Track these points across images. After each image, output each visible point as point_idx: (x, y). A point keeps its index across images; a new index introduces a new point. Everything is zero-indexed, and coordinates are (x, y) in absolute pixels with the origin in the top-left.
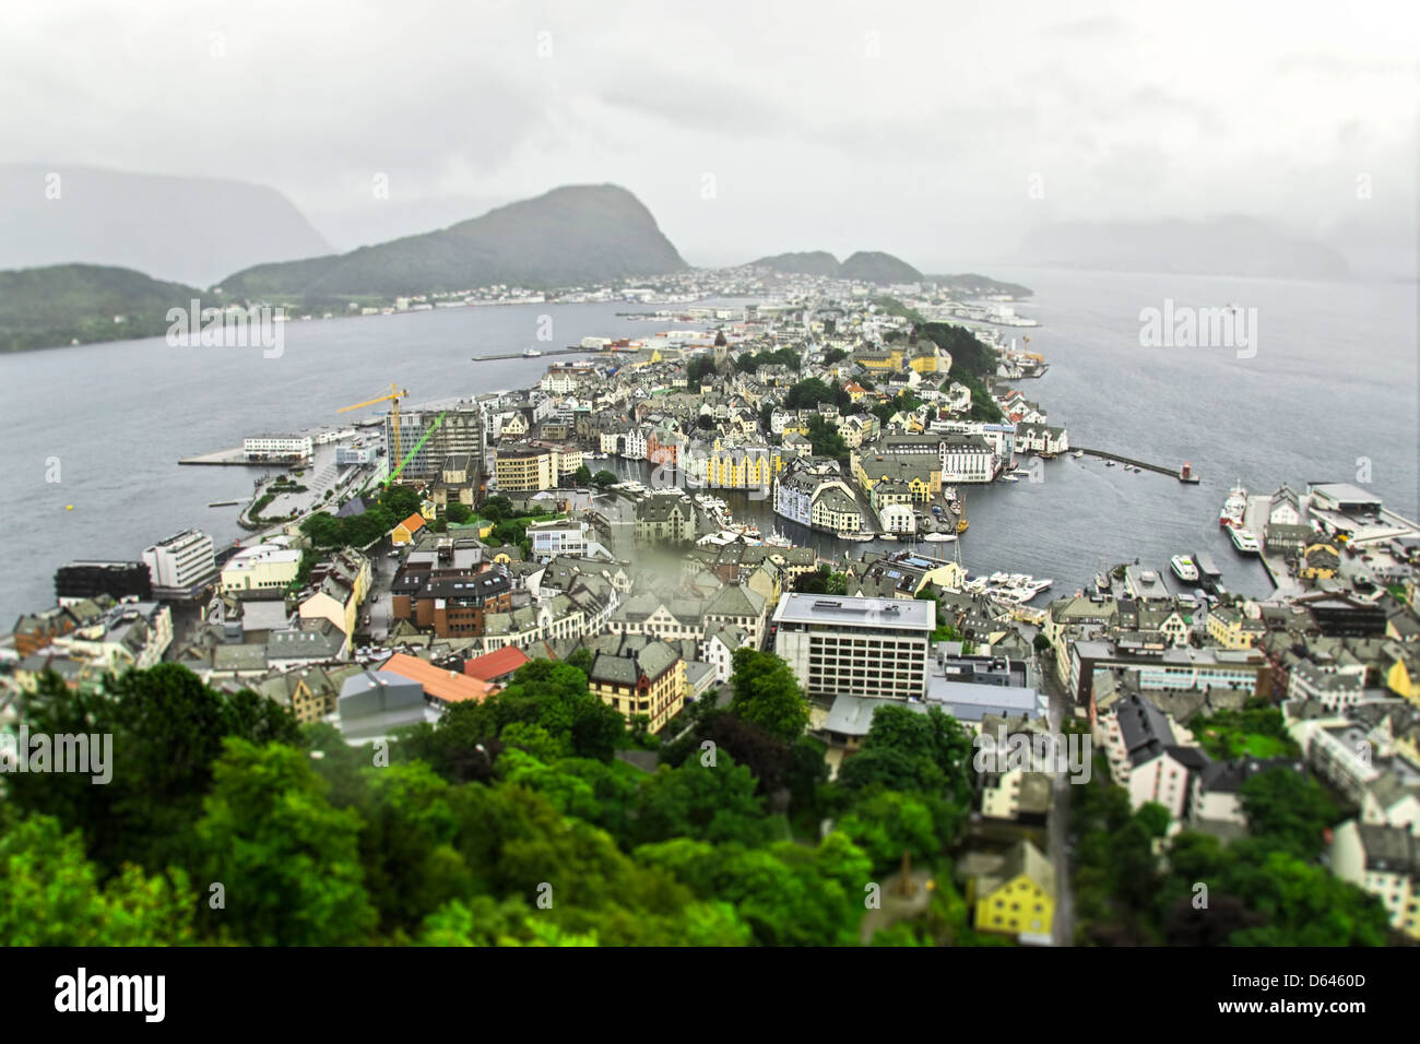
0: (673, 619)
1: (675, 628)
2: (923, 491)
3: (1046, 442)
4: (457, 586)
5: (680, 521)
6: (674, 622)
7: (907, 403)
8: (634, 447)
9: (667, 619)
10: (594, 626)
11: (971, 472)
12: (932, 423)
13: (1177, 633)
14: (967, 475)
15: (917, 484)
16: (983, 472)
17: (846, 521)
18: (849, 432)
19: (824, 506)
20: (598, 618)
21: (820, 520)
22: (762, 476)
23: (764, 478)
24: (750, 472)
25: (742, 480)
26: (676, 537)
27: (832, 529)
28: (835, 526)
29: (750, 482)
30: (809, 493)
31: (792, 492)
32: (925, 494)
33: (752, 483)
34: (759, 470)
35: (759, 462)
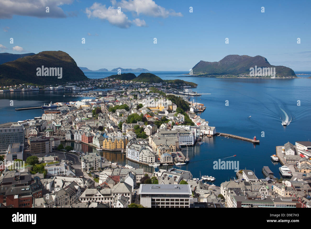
0: (102, 195)
1: (102, 199)
2: (173, 148)
3: (209, 131)
4: (22, 190)
5: (97, 162)
6: (102, 197)
7: (165, 120)
8: (77, 137)
9: (100, 196)
10: (73, 200)
11: (188, 142)
12: (174, 126)
13: (265, 192)
14: (186, 143)
15: (171, 146)
16: (191, 141)
17: (151, 159)
18: (148, 130)
19: (143, 155)
20: (74, 197)
21: (142, 159)
22: (121, 145)
23: (122, 146)
24: (117, 144)
25: (115, 147)
26: (96, 167)
27: (146, 162)
28: (147, 161)
29: (117, 148)
30: (138, 150)
31: (132, 150)
32: (174, 149)
33: (118, 148)
34: (120, 144)
35: (120, 141)
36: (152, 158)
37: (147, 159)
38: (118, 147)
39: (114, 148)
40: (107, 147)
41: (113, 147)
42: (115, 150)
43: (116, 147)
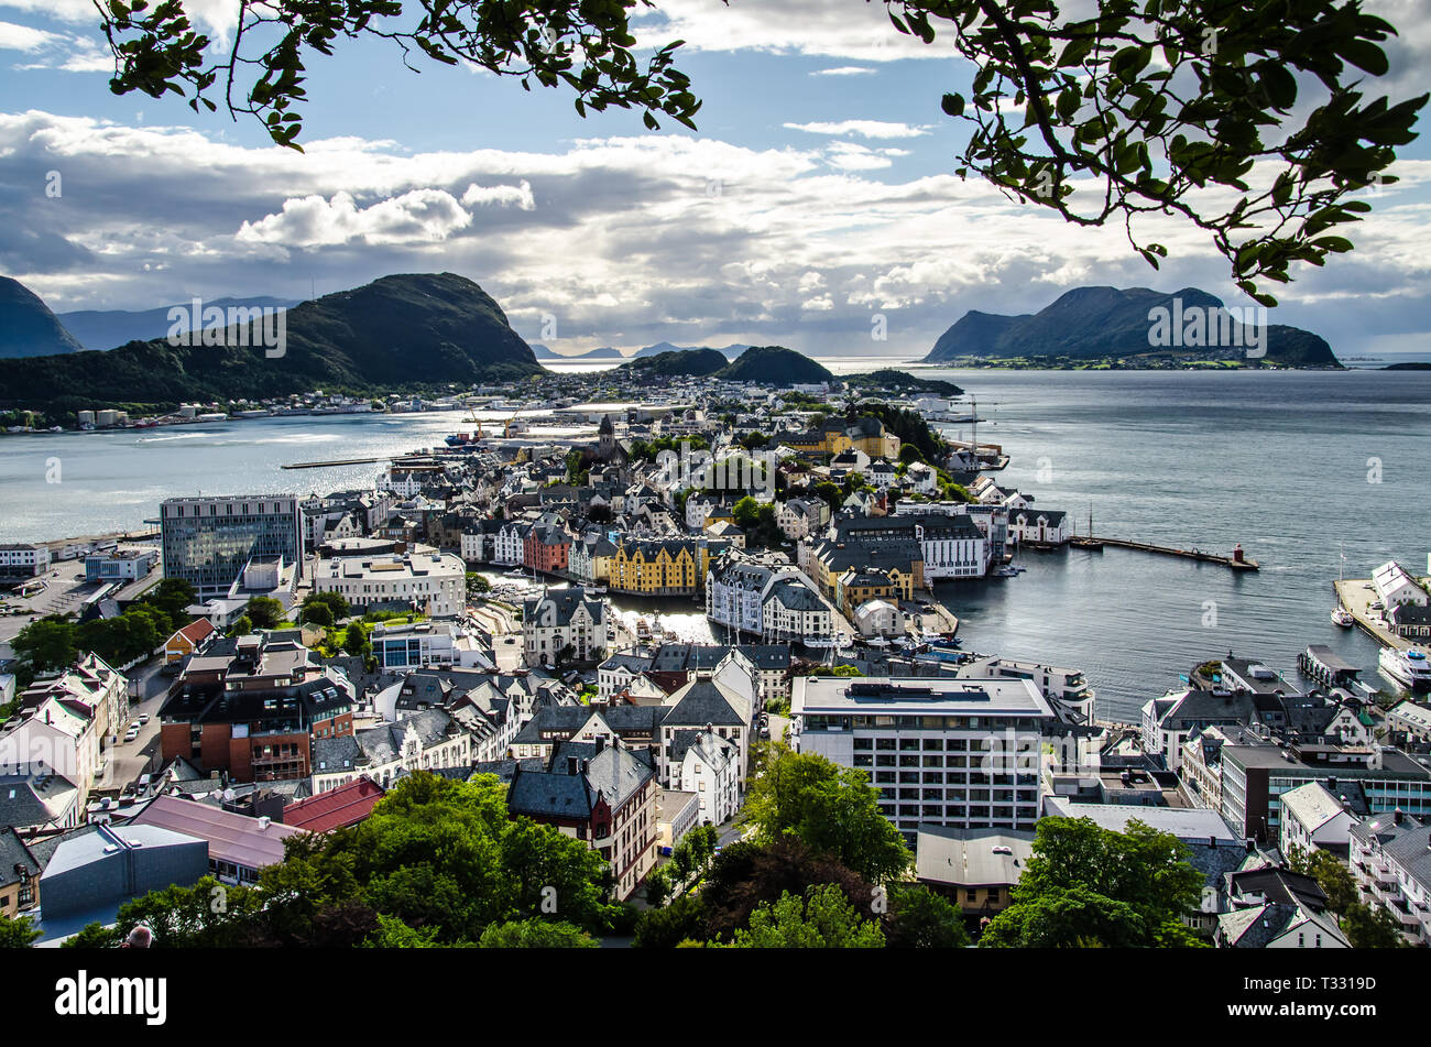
0: (612, 735)
2: (903, 586)
3: (1042, 530)
5: (587, 626)
8: (507, 550)
10: (484, 758)
11: (958, 563)
12: (898, 506)
14: (953, 569)
15: (895, 576)
16: (974, 563)
17: (812, 622)
18: (791, 519)
19: (779, 604)
20: (491, 747)
21: (775, 623)
22: (685, 575)
23: (688, 578)
24: (668, 571)
25: (658, 581)
26: (582, 649)
27: (793, 634)
28: (797, 630)
29: (668, 585)
30: (757, 588)
31: (733, 588)
32: (907, 590)
33: (672, 585)
34: (681, 568)
35: (681, 556)
36: (816, 619)
37: (797, 622)
38: (671, 581)
39: (655, 585)
40: (625, 584)
41: (650, 584)
42: (661, 593)
43: (664, 582)
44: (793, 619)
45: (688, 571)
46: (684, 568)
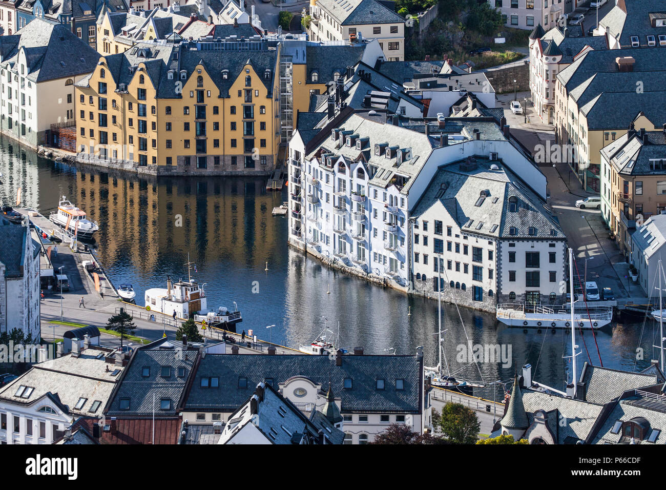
17: (522, 268)
19: (448, 221)
21: (438, 266)
22: (249, 127)
23: (258, 135)
24: (210, 119)
25: (187, 142)
27: (477, 293)
28: (488, 284)
29: (211, 151)
30: (399, 182)
31: (346, 177)
33: (218, 152)
34: (240, 111)
35: (239, 83)
36: (533, 259)
37: (487, 264)
38: (216, 143)
39: (179, 151)
40: (111, 146)
41: (169, 144)
42: (194, 170)
43: (201, 146)
44: (477, 254)
45: (258, 118)
46: (248, 111)
